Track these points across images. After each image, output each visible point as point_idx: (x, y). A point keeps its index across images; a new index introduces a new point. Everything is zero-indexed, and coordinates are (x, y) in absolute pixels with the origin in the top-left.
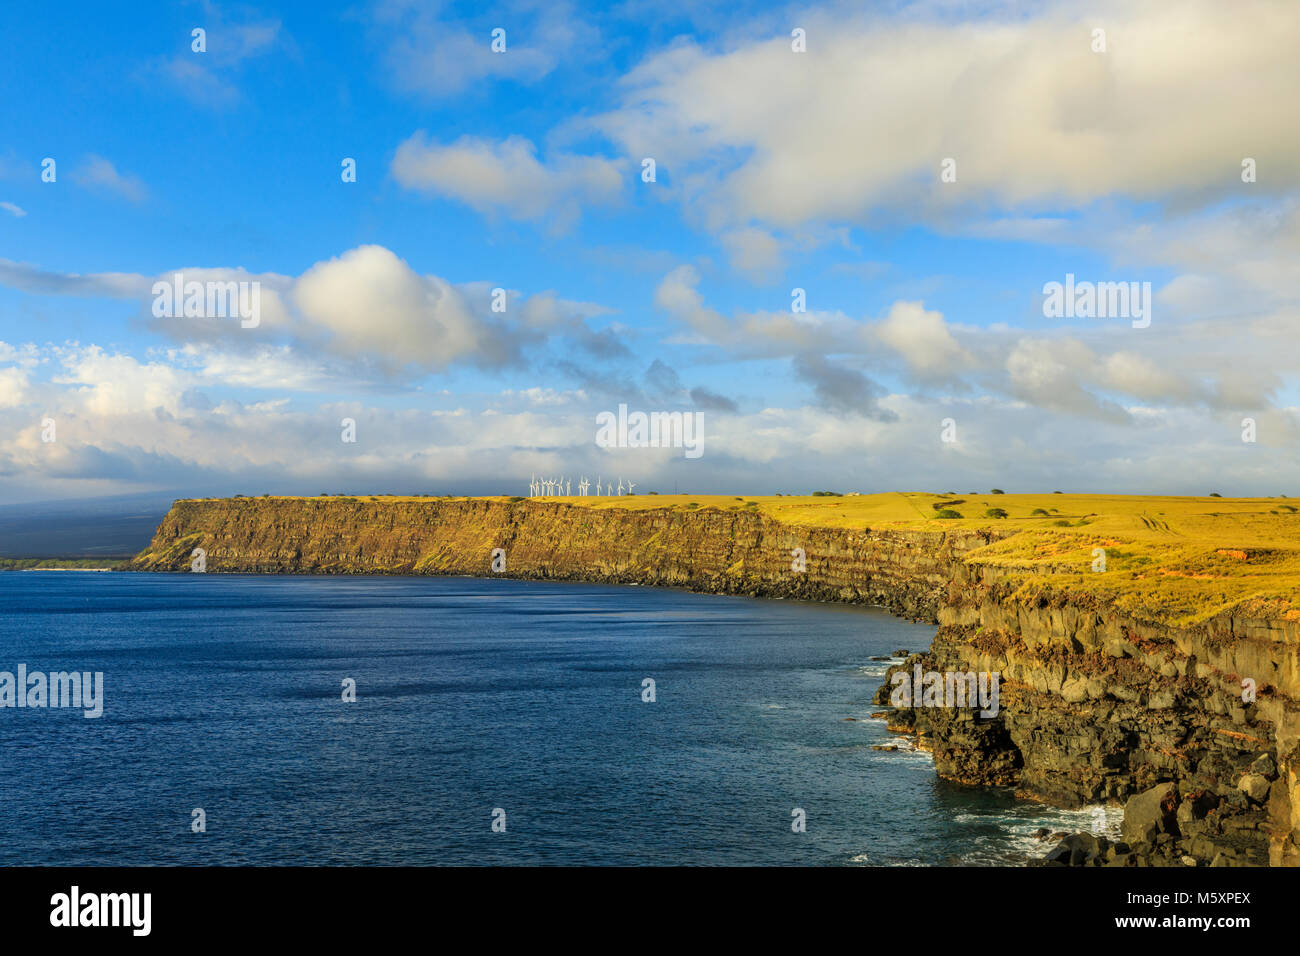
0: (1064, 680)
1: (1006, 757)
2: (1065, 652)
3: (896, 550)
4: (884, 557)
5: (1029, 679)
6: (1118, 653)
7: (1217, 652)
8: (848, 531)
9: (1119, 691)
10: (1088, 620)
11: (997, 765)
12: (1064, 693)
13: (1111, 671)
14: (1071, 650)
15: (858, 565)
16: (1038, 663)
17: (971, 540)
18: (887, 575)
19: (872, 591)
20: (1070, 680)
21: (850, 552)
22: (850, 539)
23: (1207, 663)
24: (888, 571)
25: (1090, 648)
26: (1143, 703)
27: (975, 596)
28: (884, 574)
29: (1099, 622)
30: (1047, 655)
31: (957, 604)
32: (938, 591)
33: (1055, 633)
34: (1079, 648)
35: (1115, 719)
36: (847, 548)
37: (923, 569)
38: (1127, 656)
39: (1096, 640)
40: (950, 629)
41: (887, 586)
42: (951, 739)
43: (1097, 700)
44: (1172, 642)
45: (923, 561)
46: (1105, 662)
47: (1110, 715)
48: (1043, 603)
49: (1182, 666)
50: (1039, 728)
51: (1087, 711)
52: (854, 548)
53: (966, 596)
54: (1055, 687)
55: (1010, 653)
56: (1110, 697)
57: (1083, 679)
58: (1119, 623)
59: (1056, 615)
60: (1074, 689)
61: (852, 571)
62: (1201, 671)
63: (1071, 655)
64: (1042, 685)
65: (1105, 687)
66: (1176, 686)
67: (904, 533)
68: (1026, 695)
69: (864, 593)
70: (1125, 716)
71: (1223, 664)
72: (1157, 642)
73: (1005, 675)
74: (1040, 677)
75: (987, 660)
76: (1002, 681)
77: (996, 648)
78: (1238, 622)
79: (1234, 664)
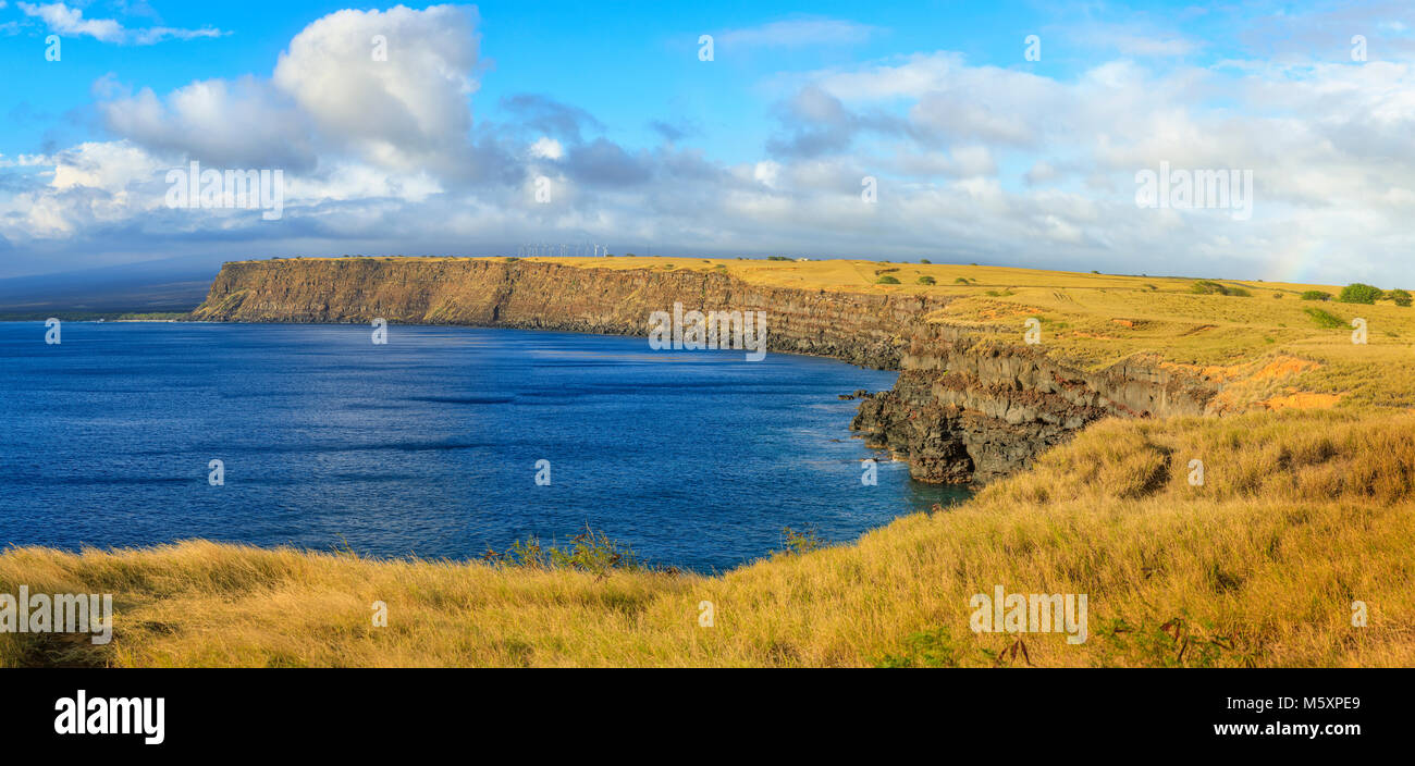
0: (1008, 408)
1: (963, 464)
2: (1010, 388)
3: (845, 309)
4: (836, 315)
5: (982, 408)
6: (1047, 390)
7: (1114, 389)
8: (806, 292)
9: (1046, 417)
10: (1027, 367)
11: (956, 469)
12: (1007, 418)
13: (1041, 402)
14: (1014, 388)
15: (813, 321)
16: (990, 397)
17: (910, 302)
18: (837, 330)
19: (824, 343)
20: (1012, 409)
21: (807, 309)
22: (807, 298)
23: (1106, 397)
24: (838, 326)
25: (1027, 387)
26: (1061, 425)
27: (934, 348)
28: (834, 329)
29: (1035, 368)
30: (996, 391)
31: (919, 353)
32: (881, 343)
33: (1003, 376)
34: (1019, 386)
35: (1041, 436)
36: (804, 306)
37: (868, 325)
38: (1053, 392)
39: (1031, 381)
40: (913, 373)
41: (837, 338)
42: (924, 451)
43: (1030, 423)
44: (1084, 383)
45: (868, 319)
46: (1037, 396)
47: (1038, 433)
48: (996, 354)
49: (1089, 399)
50: (989, 443)
51: (1023, 431)
52: (810, 306)
53: (927, 347)
54: (1001, 414)
55: (969, 390)
56: (1039, 421)
57: (1021, 408)
58: (1049, 369)
59: (1005, 363)
60: (1014, 415)
61: (808, 325)
62: (1102, 402)
63: (1014, 391)
64: (992, 412)
65: (1036, 414)
66: (1085, 413)
67: (853, 295)
68: (979, 420)
69: (817, 344)
70: (1048, 434)
71: (1117, 397)
72: (1074, 383)
73: (965, 405)
74: (990, 407)
75: (952, 394)
76: (962, 409)
77: (958, 384)
78: (1129, 370)
79: (1124, 397)
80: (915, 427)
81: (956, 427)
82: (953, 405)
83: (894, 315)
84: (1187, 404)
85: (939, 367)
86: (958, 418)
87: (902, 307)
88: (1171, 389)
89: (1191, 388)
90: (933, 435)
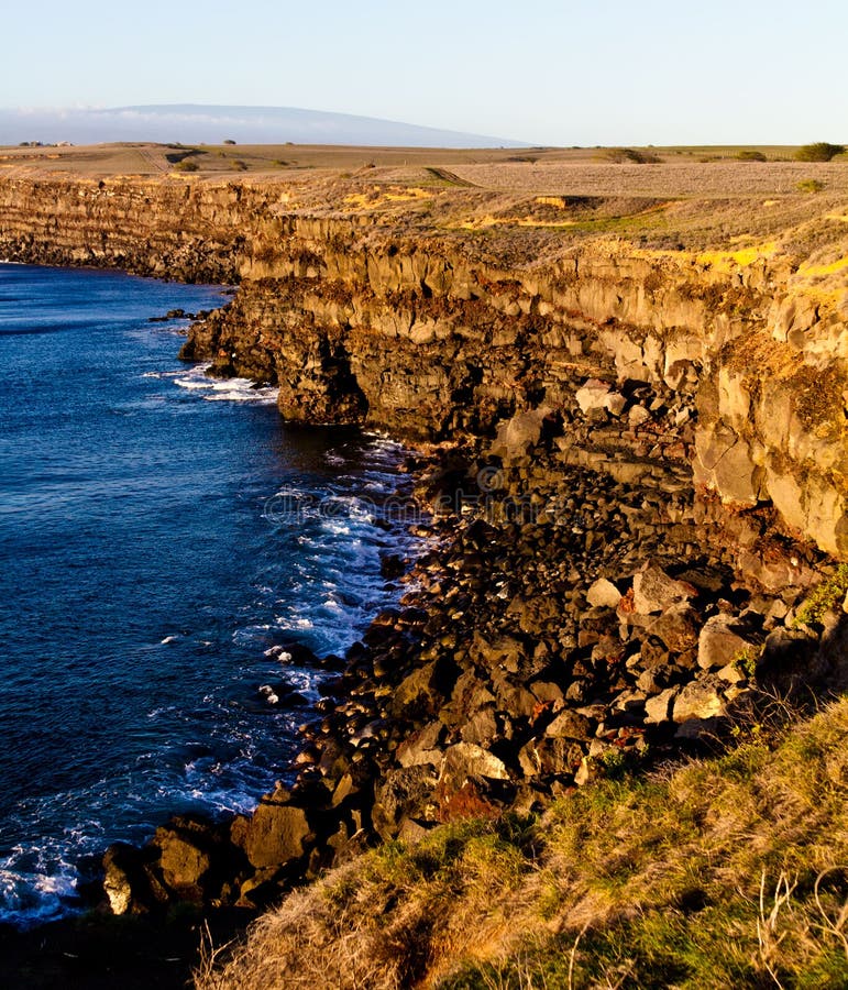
0: (413, 323)
1: (351, 401)
2: (414, 296)
3: (134, 205)
4: (121, 214)
5: (376, 325)
6: (465, 296)
7: (562, 290)
8: (79, 185)
9: (465, 332)
10: (438, 265)
11: (344, 408)
12: (412, 336)
13: (458, 313)
14: (420, 295)
15: (92, 223)
16: (387, 309)
17: (222, 194)
18: (124, 234)
19: (108, 251)
20: (418, 323)
21: (82, 209)
22: (81, 193)
23: (551, 302)
24: (126, 229)
25: (437, 292)
26: (488, 341)
27: (289, 249)
28: (121, 232)
29: (448, 266)
30: (395, 301)
31: (268, 257)
32: (186, 249)
33: (404, 280)
34: (427, 291)
35: (460, 357)
36: (78, 204)
38: (474, 298)
39: (444, 284)
40: (262, 283)
41: (124, 244)
42: (300, 385)
43: (443, 341)
44: (518, 283)
45: (165, 219)
46: (452, 306)
47: (456, 353)
48: (393, 251)
49: (526, 306)
50: (389, 370)
51: (436, 351)
52: (86, 204)
53: (278, 248)
54: (404, 332)
55: (356, 301)
56: (456, 337)
57: (431, 322)
58: (469, 269)
59: (406, 262)
60: (421, 332)
61: (86, 229)
62: (544, 309)
63: (418, 301)
64: (390, 330)
65: (453, 330)
66: (519, 324)
67: (142, 187)
68: (374, 340)
69: (99, 254)
70: (470, 354)
71: (567, 301)
72: (503, 283)
73: (352, 322)
74: (388, 323)
75: (333, 308)
76: (348, 327)
77: (342, 295)
78: (582, 262)
79: (578, 300)
80: (285, 354)
81: (341, 351)
82: (335, 322)
83: (199, 211)
84: (677, 304)
85: (297, 274)
86: (343, 339)
87: (210, 200)
88: (651, 286)
89: (681, 282)
90: (311, 365)
